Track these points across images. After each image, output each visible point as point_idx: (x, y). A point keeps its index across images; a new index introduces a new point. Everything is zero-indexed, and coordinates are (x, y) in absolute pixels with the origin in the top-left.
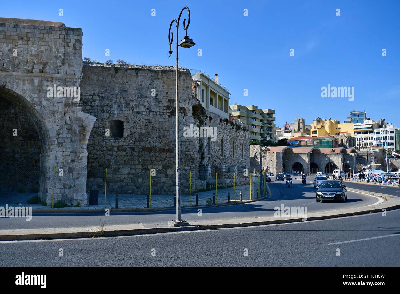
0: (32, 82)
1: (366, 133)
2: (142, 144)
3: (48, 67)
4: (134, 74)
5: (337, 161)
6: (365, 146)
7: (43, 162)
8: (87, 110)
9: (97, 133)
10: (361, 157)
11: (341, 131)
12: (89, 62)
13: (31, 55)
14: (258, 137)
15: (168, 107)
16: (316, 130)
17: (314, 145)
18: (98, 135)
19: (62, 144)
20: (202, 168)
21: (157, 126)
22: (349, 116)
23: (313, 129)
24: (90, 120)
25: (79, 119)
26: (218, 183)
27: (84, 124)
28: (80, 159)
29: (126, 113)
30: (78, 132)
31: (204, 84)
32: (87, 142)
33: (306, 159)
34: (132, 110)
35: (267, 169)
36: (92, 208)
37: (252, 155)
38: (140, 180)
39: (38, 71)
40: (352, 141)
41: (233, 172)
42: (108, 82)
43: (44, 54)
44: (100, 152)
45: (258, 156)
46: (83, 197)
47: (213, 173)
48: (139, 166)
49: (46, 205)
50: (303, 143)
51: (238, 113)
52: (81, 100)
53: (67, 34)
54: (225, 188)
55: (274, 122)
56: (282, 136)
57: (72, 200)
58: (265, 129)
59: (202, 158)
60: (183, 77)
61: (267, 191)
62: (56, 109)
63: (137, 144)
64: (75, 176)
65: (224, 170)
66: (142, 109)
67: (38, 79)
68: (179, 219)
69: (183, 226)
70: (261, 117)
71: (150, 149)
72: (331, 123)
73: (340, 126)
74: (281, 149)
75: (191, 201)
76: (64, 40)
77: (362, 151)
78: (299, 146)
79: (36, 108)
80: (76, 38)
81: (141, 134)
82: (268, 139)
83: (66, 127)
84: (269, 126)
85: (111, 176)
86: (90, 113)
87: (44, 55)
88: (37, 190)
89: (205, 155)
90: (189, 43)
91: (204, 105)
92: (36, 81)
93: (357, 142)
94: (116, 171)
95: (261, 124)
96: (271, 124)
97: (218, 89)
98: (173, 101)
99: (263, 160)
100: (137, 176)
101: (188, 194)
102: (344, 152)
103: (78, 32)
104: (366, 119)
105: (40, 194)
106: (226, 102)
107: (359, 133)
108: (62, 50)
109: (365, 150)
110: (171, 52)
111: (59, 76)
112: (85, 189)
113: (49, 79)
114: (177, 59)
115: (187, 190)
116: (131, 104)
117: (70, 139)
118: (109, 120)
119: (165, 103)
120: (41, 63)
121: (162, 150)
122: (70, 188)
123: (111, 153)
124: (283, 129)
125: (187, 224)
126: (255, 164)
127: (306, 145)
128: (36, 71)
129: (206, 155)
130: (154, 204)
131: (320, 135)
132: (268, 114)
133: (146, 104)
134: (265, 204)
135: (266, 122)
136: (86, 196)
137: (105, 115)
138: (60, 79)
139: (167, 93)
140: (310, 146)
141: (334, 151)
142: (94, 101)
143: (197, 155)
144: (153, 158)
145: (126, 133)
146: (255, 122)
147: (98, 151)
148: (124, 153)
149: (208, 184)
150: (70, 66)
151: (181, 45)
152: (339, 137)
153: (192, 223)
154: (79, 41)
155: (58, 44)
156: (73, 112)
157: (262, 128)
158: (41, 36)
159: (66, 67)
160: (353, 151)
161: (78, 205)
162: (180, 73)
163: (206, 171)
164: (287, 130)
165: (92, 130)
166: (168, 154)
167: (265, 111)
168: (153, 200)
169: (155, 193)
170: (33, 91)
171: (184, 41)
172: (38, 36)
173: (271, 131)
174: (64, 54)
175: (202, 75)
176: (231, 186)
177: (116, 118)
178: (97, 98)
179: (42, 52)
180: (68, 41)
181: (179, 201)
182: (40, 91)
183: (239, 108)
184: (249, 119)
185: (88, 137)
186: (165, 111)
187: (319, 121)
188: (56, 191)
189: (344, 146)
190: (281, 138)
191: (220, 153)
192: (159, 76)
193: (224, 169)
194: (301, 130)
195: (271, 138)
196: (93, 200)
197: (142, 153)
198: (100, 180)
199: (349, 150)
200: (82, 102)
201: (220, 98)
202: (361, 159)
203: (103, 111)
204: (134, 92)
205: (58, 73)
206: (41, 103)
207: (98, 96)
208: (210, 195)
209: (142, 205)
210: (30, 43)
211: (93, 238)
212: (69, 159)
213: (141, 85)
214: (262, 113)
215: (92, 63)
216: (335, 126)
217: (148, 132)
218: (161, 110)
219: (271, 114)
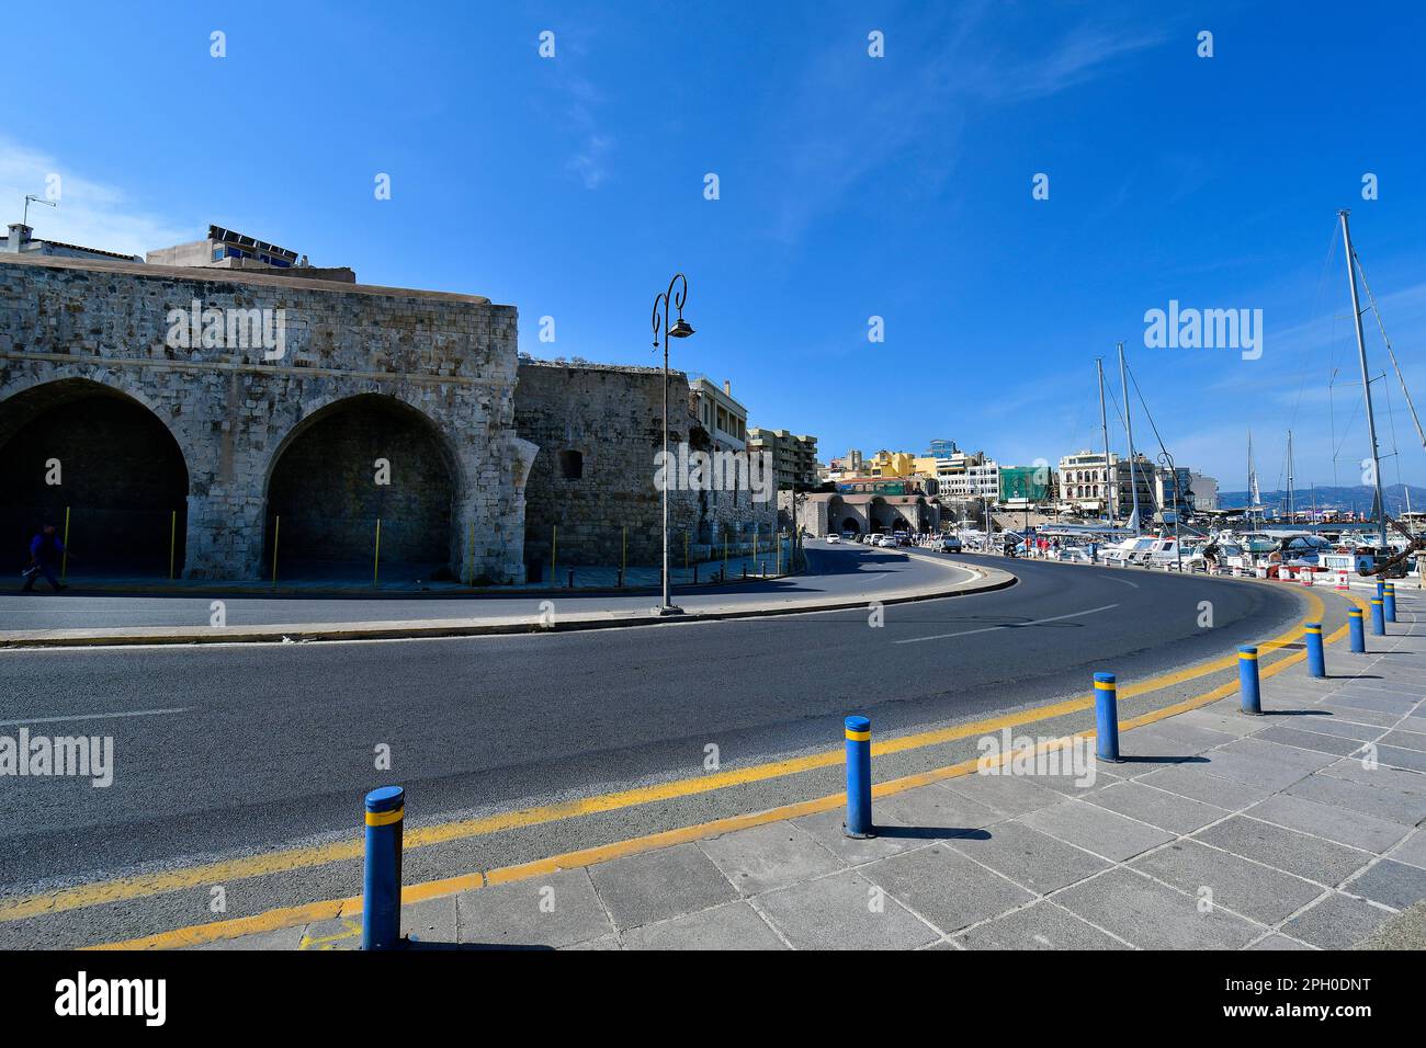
0: (437, 390)
1: (955, 473)
2: (610, 488)
3: (462, 367)
4: (599, 379)
5: (911, 516)
6: (953, 492)
7: (456, 515)
8: (527, 435)
9: (538, 470)
10: (948, 510)
11: (917, 469)
12: (528, 360)
13: (436, 347)
14: (791, 479)
15: (652, 432)
16: (879, 468)
17: (875, 491)
18: (543, 474)
19: (485, 487)
20: (704, 526)
21: (634, 460)
22: (930, 447)
23: (874, 468)
24: (529, 451)
25: (512, 449)
26: (729, 549)
27: (520, 457)
28: (513, 510)
29: (586, 440)
30: (510, 468)
31: (707, 396)
32: (524, 485)
33: (863, 512)
34: (596, 435)
35: (804, 528)
36: (532, 587)
37: (781, 506)
38: (608, 544)
39: (447, 372)
40: (933, 486)
41: (752, 531)
42: (557, 391)
43: (456, 346)
44: (546, 501)
45: (791, 507)
46: (518, 570)
47: (721, 534)
48: (607, 523)
49: (459, 582)
50: (859, 488)
51: (759, 442)
52: (515, 419)
53: (494, 315)
54: (739, 556)
55: (815, 456)
56: (827, 477)
57: (501, 573)
58: (802, 466)
59: (705, 510)
60: (675, 384)
61: (804, 561)
62: (474, 433)
63: (603, 488)
64: (506, 537)
65: (738, 529)
66: (611, 434)
67: (448, 384)
68: (668, 604)
69: (675, 615)
70: (795, 448)
71: (623, 497)
72: (902, 458)
73: (915, 462)
74: (825, 497)
75: (687, 576)
76: (489, 324)
77: (947, 500)
78: (853, 492)
79: (445, 430)
80: (507, 321)
81: (609, 473)
82: (806, 481)
83: (492, 460)
84: (807, 461)
85: (562, 538)
86: (530, 440)
87: (458, 348)
88: (447, 560)
89: (709, 506)
90: (684, 330)
91: (707, 429)
92: (444, 389)
93: (941, 487)
94: (571, 530)
95: (795, 459)
96: (810, 459)
97: (732, 406)
98: (661, 421)
99: (798, 514)
100: (602, 537)
101: (682, 566)
102: (921, 502)
103: (509, 312)
104: (955, 452)
105: (451, 565)
106: (742, 424)
107: (944, 473)
108: (485, 340)
109: (954, 499)
110: (656, 344)
111: (480, 381)
112: (522, 558)
113: (465, 386)
114: (666, 355)
115: (680, 560)
116: (594, 426)
117: (497, 480)
118: (560, 450)
119: (646, 425)
120: (451, 360)
121: (643, 498)
122: (498, 555)
123: (562, 501)
124: (829, 467)
125: (681, 612)
126: (786, 520)
127: (864, 492)
128: (444, 372)
129: (711, 507)
130: (630, 581)
131: (886, 476)
132: (805, 443)
133: (618, 426)
134: (802, 581)
135: (802, 455)
136: (523, 568)
137: (554, 443)
138: (481, 385)
139: (650, 410)
140: (870, 492)
141: (906, 501)
142: (537, 420)
143: (696, 506)
144: (628, 511)
145: (585, 471)
146: (785, 456)
147: (541, 498)
148: (583, 502)
149: (713, 551)
150: (497, 365)
151: (672, 334)
152: (913, 480)
153: (689, 610)
154: (513, 327)
155: (479, 331)
156: (503, 437)
157: (797, 464)
158: (453, 317)
159: (491, 368)
160: (935, 501)
161: (511, 583)
162: (670, 378)
163: (711, 530)
164: (835, 469)
165: (533, 467)
166: (652, 504)
167: (802, 439)
168: (627, 575)
169: (631, 564)
170: (440, 405)
171: (676, 327)
172: (446, 317)
173: (811, 469)
174: (489, 347)
175: (704, 382)
176: (748, 554)
177: (570, 447)
178: (541, 415)
179: (454, 342)
180: (494, 326)
181: (668, 576)
182: (450, 404)
183: (762, 434)
184: (777, 451)
185: (525, 477)
186: (646, 437)
187: (883, 454)
188: (476, 560)
189: (922, 493)
190: (825, 481)
191: (732, 503)
192: (638, 383)
193: (738, 527)
194: (856, 469)
195: (810, 480)
196: (534, 574)
197: (610, 503)
198: (547, 544)
199: (928, 499)
200: (516, 423)
201: (732, 417)
202: (946, 514)
203: (550, 437)
204: (598, 407)
205: (480, 377)
206: (452, 423)
207: (543, 412)
208: (714, 567)
209: (611, 581)
210: (434, 328)
211: (533, 634)
212: (497, 511)
213: (610, 397)
214: (797, 442)
215: (533, 362)
216: (907, 464)
217: (621, 471)
218: (641, 436)
219: (810, 443)
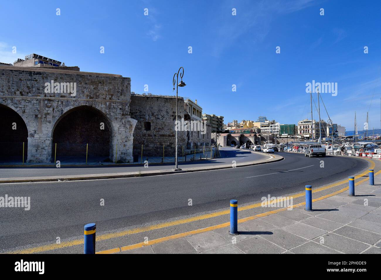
0: (105, 104)
1: (266, 127)
2: (159, 133)
3: (113, 97)
4: (156, 100)
5: (252, 140)
6: (265, 132)
7: (111, 142)
8: (133, 117)
10: (263, 138)
11: (254, 126)
12: (134, 94)
13: (105, 91)
14: (216, 130)
15: (173, 116)
16: (243, 125)
17: (241, 133)
18: (138, 129)
19: (121, 133)
20: (188, 144)
21: (167, 124)
22: (258, 119)
23: (241, 125)
24: (134, 122)
25: (129, 122)
26: (196, 151)
27: (131, 124)
28: (129, 140)
29: (152, 119)
30: (128, 127)
31: (190, 104)
32: (133, 132)
33: (237, 139)
34: (155, 117)
35: (219, 144)
36: (135, 163)
37: (212, 137)
38: (159, 150)
39: (109, 98)
40: (259, 131)
41: (203, 145)
42: (143, 104)
43: (111, 90)
44: (139, 137)
45: (215, 138)
46: (131, 158)
47: (194, 146)
48: (158, 144)
49: (113, 162)
50: (236, 132)
51: (206, 118)
52: (130, 112)
53: (123, 81)
54: (199, 153)
55: (223, 122)
56: (227, 128)
57: (125, 159)
58: (219, 125)
59: (189, 139)
60: (180, 101)
61: (219, 154)
62: (117, 117)
63: (158, 133)
64: (127, 148)
65: (199, 145)
66: (160, 117)
67: (109, 102)
68: (177, 167)
69: (179, 171)
70: (217, 120)
71: (163, 135)
72: (250, 122)
73: (254, 123)
74: (226, 135)
75: (183, 159)
76: (122, 83)
77: (264, 135)
78: (235, 133)
79: (108, 116)
80: (127, 82)
81: (159, 128)
82: (220, 130)
83: (123, 125)
85: (145, 148)
86: (135, 119)
87: (112, 91)
88: (109, 155)
89: (190, 138)
90: (183, 84)
91: (190, 114)
92: (108, 104)
93: (262, 131)
94: (147, 146)
95: (217, 123)
96: (222, 123)
97: (196, 107)
98: (175, 112)
99: (217, 140)
100: (157, 148)
101: (182, 156)
102: (255, 135)
103: (128, 79)
104: (266, 120)
105: (110, 157)
106: (201, 113)
107: (262, 127)
108: (121, 88)
110: (174, 89)
111: (119, 101)
112: (132, 154)
113: (114, 103)
114: (177, 92)
115: (181, 154)
116: (155, 114)
117: (124, 131)
118: (144, 122)
119: (171, 113)
120: (110, 95)
121: (169, 136)
122: (125, 154)
123: (145, 137)
124: (227, 125)
125: (181, 170)
126: (213, 142)
127: (238, 133)
128: (108, 98)
129: (191, 138)
131: (245, 128)
132: (220, 118)
133: (162, 114)
134: (218, 160)
135: (219, 122)
136: (132, 158)
137: (142, 119)
138: (119, 102)
139: (172, 109)
140: (240, 133)
141: (251, 135)
142: (137, 113)
143: (186, 138)
144: (165, 140)
145: (152, 128)
146: (214, 122)
147: (138, 136)
148: (151, 137)
149: (191, 151)
150: (124, 96)
151: (179, 85)
152: (253, 129)
153: (183, 169)
154: (129, 84)
155: (119, 86)
156: (126, 118)
157: (217, 125)
158: (110, 81)
159: (122, 97)
160: (260, 135)
161: (129, 162)
162: (178, 99)
163: (190, 145)
164: (229, 126)
165: (136, 127)
166: (172, 138)
167: (219, 117)
168: (164, 159)
169: (166, 156)
170: (106, 108)
171: (180, 83)
172: (108, 81)
173: (221, 126)
174: (122, 90)
175: (189, 100)
177: (147, 121)
178: (138, 111)
179: (111, 89)
180: (124, 84)
181: (177, 159)
182: (110, 108)
183: (207, 116)
184: (211, 121)
185: (133, 130)
186: (171, 117)
187: (244, 121)
188: (118, 155)
189: (256, 133)
190: (226, 130)
191: (197, 137)
192: (169, 101)
193: (199, 144)
194: (236, 126)
195: (221, 129)
196: (136, 158)
197: (160, 137)
198: (140, 150)
199: (257, 135)
200: (130, 114)
201: (198, 111)
202: (263, 139)
203: (141, 118)
204: (156, 108)
205: (119, 99)
206: (110, 114)
207: (139, 110)
208: (192, 156)
209: (159, 161)
210: (104, 85)
211: (136, 177)
212: (124, 141)
213: (160, 105)
214: (217, 118)
215: (136, 95)
216: (251, 124)
217: (163, 127)
218: (169, 117)
219: (222, 118)
